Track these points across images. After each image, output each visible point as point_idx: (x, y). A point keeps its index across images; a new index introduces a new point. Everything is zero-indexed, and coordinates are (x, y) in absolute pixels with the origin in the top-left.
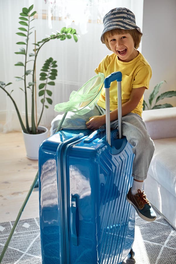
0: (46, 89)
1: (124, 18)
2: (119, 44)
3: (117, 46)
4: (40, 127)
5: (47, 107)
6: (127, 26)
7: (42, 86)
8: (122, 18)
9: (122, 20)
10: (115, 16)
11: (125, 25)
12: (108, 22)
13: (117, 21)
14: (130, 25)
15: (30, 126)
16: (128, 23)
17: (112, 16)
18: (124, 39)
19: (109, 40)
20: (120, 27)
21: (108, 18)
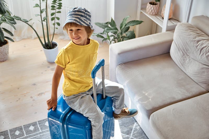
0: (56, 16)
1: (82, 16)
2: (75, 34)
3: (73, 35)
4: (54, 42)
5: (57, 28)
6: (82, 23)
7: (52, 14)
8: (80, 16)
9: (80, 17)
10: (75, 13)
11: (81, 21)
12: (69, 17)
13: (75, 17)
14: (84, 23)
15: (47, 42)
16: (83, 20)
17: (73, 13)
18: (79, 31)
19: (68, 29)
20: (76, 22)
21: (70, 13)
